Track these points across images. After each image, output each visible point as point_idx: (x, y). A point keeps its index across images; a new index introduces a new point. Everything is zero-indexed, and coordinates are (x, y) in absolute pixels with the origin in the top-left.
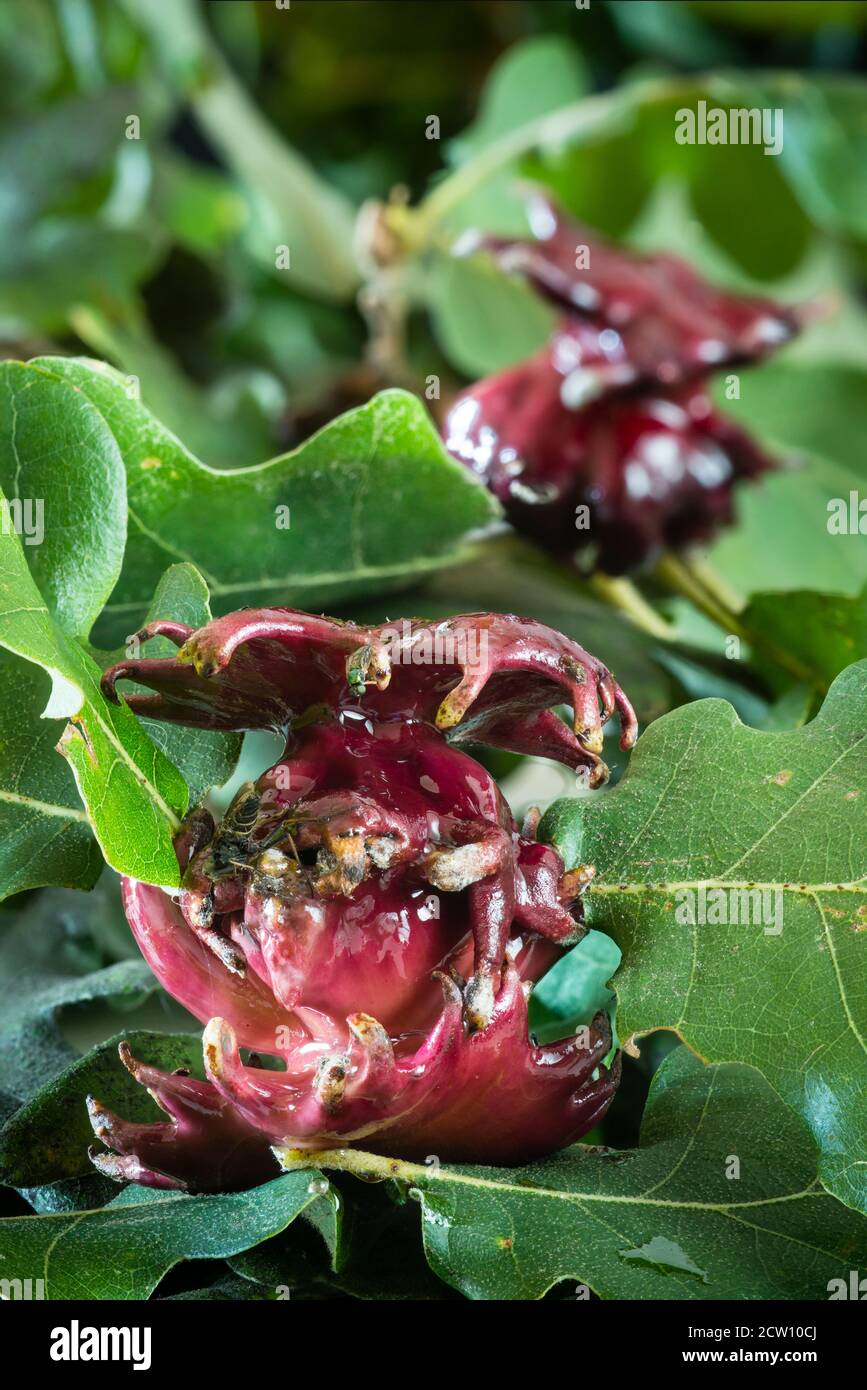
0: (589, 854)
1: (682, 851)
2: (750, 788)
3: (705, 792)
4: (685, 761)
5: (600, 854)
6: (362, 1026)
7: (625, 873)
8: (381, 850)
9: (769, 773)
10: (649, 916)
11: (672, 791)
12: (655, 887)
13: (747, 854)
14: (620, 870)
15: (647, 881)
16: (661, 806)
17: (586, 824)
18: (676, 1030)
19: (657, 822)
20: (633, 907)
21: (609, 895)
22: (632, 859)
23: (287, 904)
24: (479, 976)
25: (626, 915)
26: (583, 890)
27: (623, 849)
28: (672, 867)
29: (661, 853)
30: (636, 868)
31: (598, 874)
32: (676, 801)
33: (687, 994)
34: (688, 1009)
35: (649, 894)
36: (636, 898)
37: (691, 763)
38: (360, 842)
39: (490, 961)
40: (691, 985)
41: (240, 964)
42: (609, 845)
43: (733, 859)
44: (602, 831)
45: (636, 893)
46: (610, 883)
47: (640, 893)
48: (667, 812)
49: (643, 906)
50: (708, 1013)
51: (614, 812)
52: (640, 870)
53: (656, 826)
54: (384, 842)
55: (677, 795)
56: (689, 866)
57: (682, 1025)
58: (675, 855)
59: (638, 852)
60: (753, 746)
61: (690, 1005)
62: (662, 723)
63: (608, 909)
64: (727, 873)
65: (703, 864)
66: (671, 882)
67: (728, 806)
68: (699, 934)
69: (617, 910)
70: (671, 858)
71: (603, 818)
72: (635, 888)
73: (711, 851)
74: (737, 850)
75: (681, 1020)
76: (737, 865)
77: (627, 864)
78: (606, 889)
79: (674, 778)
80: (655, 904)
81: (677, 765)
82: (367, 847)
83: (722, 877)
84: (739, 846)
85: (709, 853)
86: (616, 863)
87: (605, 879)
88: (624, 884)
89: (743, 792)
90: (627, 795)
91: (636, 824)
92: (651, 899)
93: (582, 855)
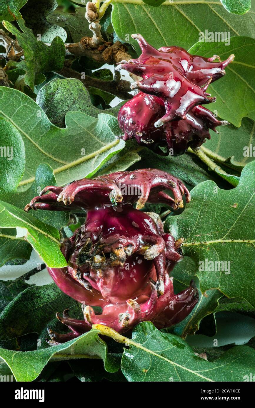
0: (180, 233)
1: (209, 231)
2: (226, 209)
3: (212, 211)
4: (204, 202)
5: (184, 233)
6: (131, 303)
7: (193, 239)
8: (129, 251)
9: (231, 204)
10: (203, 252)
11: (202, 212)
12: (203, 243)
13: (229, 231)
14: (191, 238)
15: (200, 241)
16: (200, 217)
17: (178, 224)
18: (219, 289)
19: (200, 222)
20: (197, 249)
21: (189, 246)
22: (194, 234)
23: (103, 270)
24: (160, 280)
25: (196, 252)
26: (181, 245)
27: (191, 231)
28: (207, 236)
29: (203, 232)
30: (196, 237)
31: (185, 240)
32: (204, 215)
33: (220, 277)
34: (221, 282)
35: (201, 245)
36: (198, 247)
37: (206, 202)
38: (123, 250)
39: (162, 275)
40: (220, 274)
41: (90, 287)
42: (186, 230)
43: (225, 232)
44: (183, 226)
45: (197, 245)
46: (189, 242)
47: (199, 245)
48: (202, 219)
49: (200, 249)
50: (227, 283)
51: (186, 220)
52: (197, 238)
53: (199, 223)
54: (129, 248)
55: (204, 213)
56: (212, 236)
57: (220, 287)
58: (207, 232)
59: (195, 232)
60: (224, 196)
61: (221, 280)
62: (195, 190)
63: (189, 250)
64: (224, 237)
65: (216, 235)
66: (207, 241)
67: (220, 216)
68: (219, 257)
69: (192, 250)
70: (206, 233)
71: (183, 222)
72: (197, 244)
73: (218, 230)
74: (226, 230)
75: (220, 286)
76: (227, 234)
77: (193, 236)
78: (188, 244)
79: (202, 207)
80: (204, 248)
81: (202, 203)
82: (125, 251)
83: (223, 239)
84: (226, 228)
85: (217, 231)
86: (189, 236)
87: (187, 241)
88: (193, 243)
89: (224, 211)
90: (189, 214)
91: (193, 223)
92: (202, 247)
93: (179, 234)
